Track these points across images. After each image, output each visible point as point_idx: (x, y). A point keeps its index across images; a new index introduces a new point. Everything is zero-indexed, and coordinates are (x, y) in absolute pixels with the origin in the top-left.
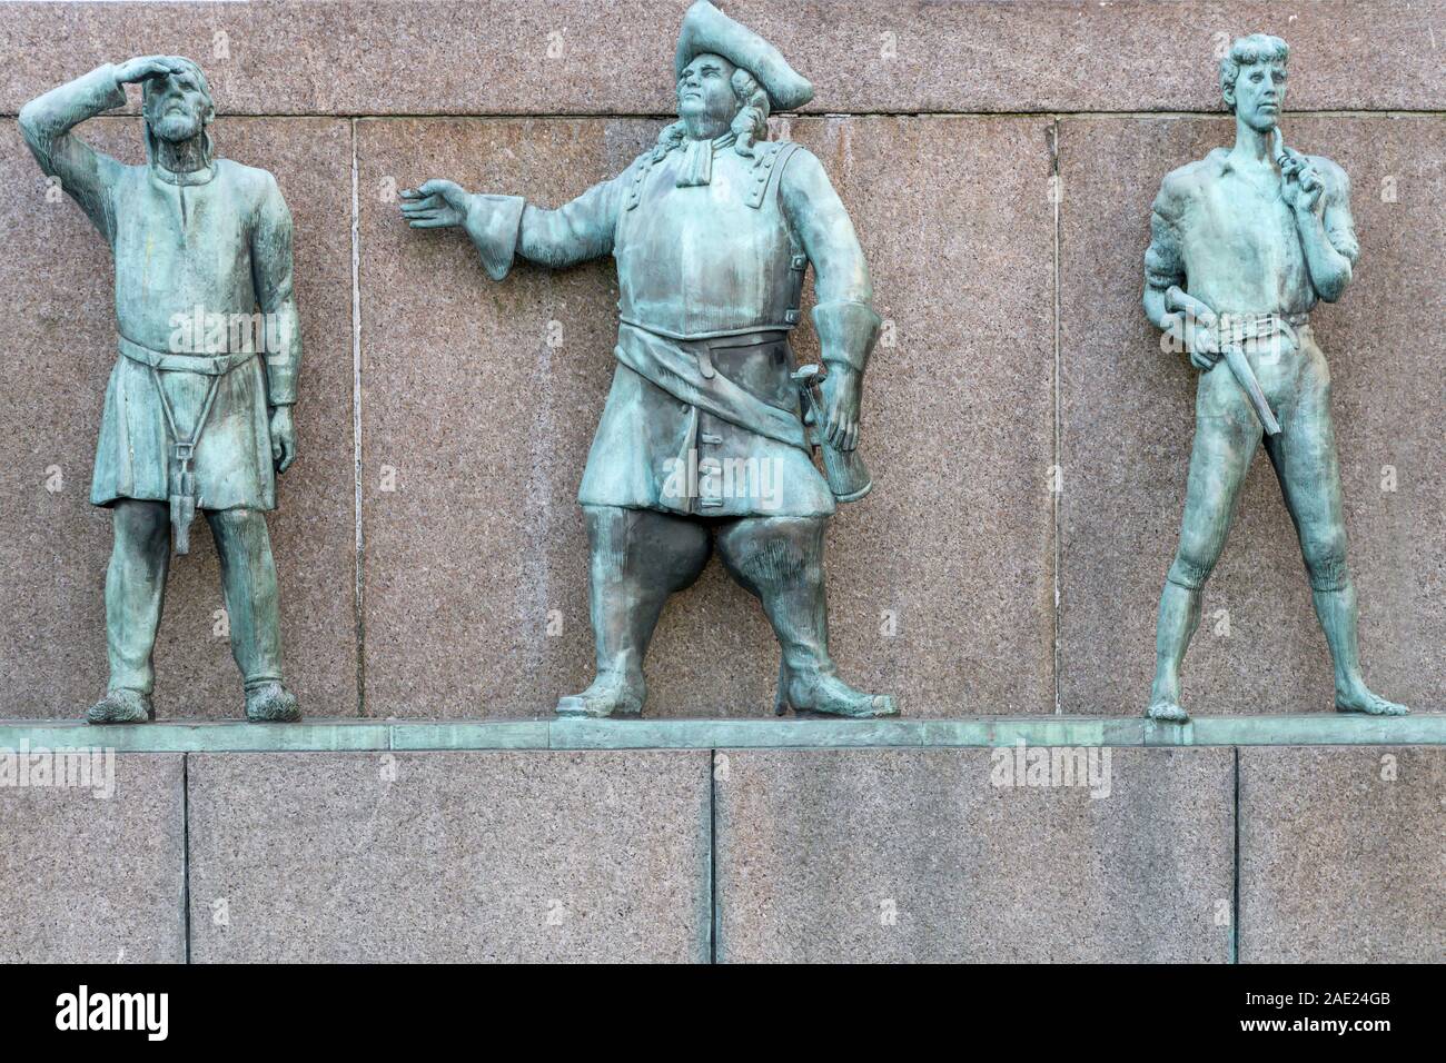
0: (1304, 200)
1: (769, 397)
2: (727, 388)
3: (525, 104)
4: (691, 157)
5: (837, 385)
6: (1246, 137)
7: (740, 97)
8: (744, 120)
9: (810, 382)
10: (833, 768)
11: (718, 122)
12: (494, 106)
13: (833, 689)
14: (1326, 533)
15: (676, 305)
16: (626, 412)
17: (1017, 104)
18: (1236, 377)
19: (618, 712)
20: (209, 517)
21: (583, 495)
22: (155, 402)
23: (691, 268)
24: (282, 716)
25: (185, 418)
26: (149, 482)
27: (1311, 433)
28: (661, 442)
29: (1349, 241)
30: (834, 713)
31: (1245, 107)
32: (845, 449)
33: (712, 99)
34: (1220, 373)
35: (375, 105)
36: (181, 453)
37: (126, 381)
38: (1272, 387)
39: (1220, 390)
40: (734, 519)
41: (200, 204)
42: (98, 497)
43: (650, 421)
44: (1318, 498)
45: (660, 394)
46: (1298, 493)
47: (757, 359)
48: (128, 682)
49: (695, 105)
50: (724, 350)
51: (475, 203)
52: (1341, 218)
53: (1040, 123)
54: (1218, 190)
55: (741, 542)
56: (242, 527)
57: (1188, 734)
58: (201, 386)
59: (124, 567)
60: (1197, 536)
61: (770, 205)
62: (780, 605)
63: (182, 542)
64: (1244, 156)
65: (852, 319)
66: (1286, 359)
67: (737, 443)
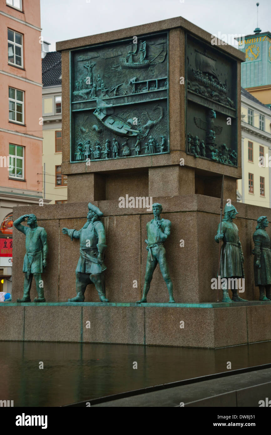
1: (94, 257)
2: (88, 256)
3: (78, 216)
8: (93, 219)
11: (90, 219)
12: (74, 217)
14: (164, 275)
16: (80, 259)
17: (136, 213)
22: (27, 259)
25: (30, 261)
26: (26, 270)
27: (161, 261)
28: (82, 263)
33: (90, 216)
35: (62, 217)
36: (29, 266)
40: (90, 274)
41: (33, 233)
43: (82, 261)
44: (163, 270)
45: (82, 257)
47: (92, 252)
48: (24, 296)
49: (88, 217)
50: (87, 251)
51: (68, 230)
52: (167, 229)
53: (138, 216)
54: (151, 226)
55: (90, 277)
58: (32, 257)
61: (93, 231)
62: (96, 286)
64: (155, 221)
66: (157, 250)
67: (90, 264)
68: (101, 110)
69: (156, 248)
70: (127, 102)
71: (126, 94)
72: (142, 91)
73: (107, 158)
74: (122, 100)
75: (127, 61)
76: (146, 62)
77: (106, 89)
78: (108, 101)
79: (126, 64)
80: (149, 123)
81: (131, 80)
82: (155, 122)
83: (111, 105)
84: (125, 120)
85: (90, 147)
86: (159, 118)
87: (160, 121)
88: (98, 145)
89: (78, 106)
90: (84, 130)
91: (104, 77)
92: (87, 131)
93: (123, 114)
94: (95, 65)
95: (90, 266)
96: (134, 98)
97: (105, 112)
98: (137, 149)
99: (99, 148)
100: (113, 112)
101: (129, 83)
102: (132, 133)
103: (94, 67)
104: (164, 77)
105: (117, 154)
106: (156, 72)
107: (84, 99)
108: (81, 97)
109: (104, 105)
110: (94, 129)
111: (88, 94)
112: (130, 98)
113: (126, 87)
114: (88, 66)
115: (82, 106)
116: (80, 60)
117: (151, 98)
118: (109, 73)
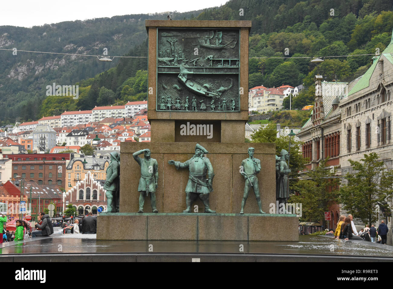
0: (255, 164)
1: (203, 182)
2: (200, 181)
3: (180, 152)
4: (197, 159)
5: (210, 181)
6: (250, 157)
7: (201, 153)
8: (201, 155)
9: (208, 180)
10: (209, 218)
11: (199, 155)
13: (210, 210)
14: (258, 196)
15: (195, 173)
16: (190, 183)
17: (229, 153)
18: (249, 180)
19: (189, 212)
20: (150, 193)
21: (186, 191)
22: (145, 182)
23: (196, 169)
24: (156, 212)
25: (148, 183)
26: (144, 189)
27: (256, 186)
28: (193, 186)
29: (260, 167)
30: (210, 212)
31: (250, 155)
32: (211, 187)
33: (199, 153)
34: (247, 180)
35: (166, 152)
36: (147, 187)
37: (142, 179)
38: (252, 181)
39: (247, 182)
40: (200, 193)
41: (149, 163)
42: (139, 191)
43: (192, 184)
44: (257, 192)
45: (193, 181)
46: (255, 192)
47: (202, 178)
48: (141, 209)
49: (197, 154)
50: (199, 177)
51: (175, 162)
52: (259, 165)
53: (231, 155)
54: (247, 163)
55: (201, 195)
56: (153, 194)
57: (244, 215)
58: (149, 180)
59: (141, 197)
60: (245, 196)
61: (204, 164)
62: (205, 202)
63: (147, 195)
64: (250, 159)
65: (211, 174)
66: (254, 179)
67: (200, 186)
68: (184, 75)
69: (253, 177)
70: (206, 72)
71: (203, 66)
72: (217, 66)
73: (187, 110)
74: (201, 70)
75: (206, 43)
76: (221, 46)
77: (186, 60)
78: (189, 69)
79: (204, 44)
80: (222, 88)
81: (209, 57)
82: (226, 88)
83: (192, 72)
84: (202, 85)
85: (171, 100)
86: (229, 86)
87: (231, 88)
88: (178, 100)
89: (163, 69)
90: (166, 87)
91: (184, 51)
92: (169, 88)
93: (200, 80)
94: (177, 41)
95: (201, 188)
96: (211, 70)
97: (186, 76)
98: (213, 106)
99: (179, 102)
100: (192, 78)
101: (207, 58)
102: (208, 94)
103: (176, 43)
104: (234, 58)
105: (196, 108)
106: (227, 54)
107: (167, 65)
108: (165, 63)
109: (186, 71)
110: (176, 88)
111: (170, 61)
112: (208, 70)
113: (203, 61)
114: (171, 41)
115: (166, 70)
116: (163, 35)
117: (225, 72)
118: (189, 48)
